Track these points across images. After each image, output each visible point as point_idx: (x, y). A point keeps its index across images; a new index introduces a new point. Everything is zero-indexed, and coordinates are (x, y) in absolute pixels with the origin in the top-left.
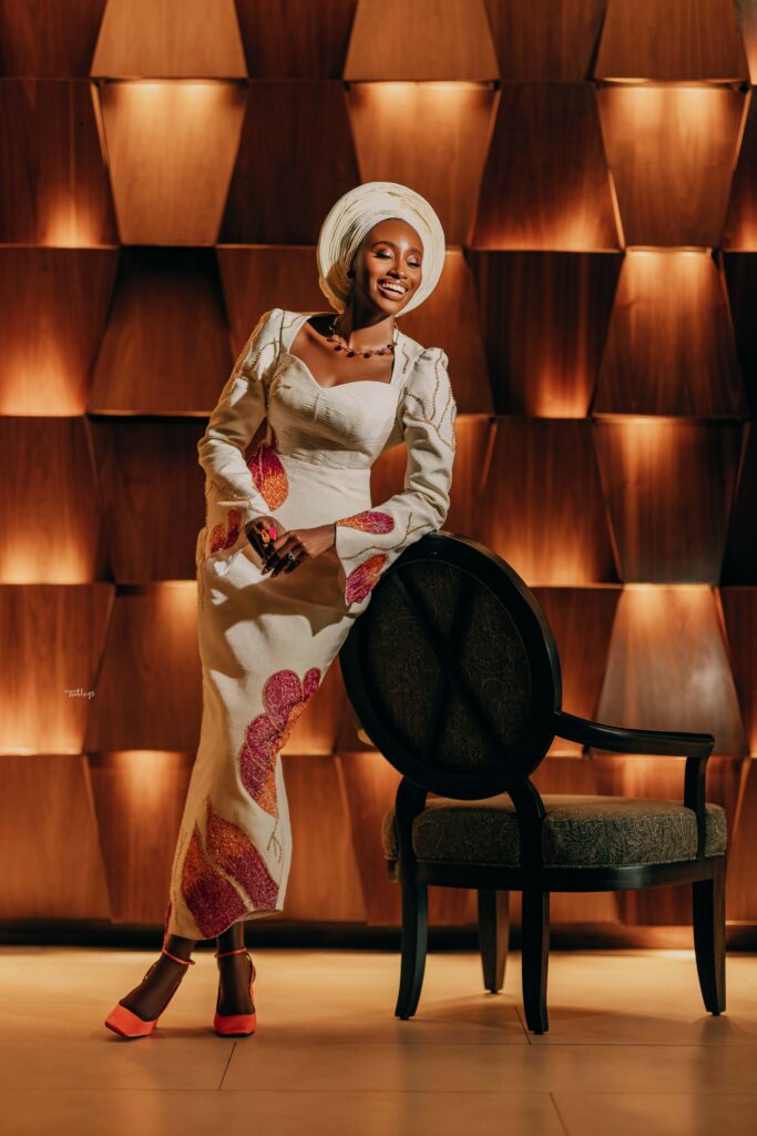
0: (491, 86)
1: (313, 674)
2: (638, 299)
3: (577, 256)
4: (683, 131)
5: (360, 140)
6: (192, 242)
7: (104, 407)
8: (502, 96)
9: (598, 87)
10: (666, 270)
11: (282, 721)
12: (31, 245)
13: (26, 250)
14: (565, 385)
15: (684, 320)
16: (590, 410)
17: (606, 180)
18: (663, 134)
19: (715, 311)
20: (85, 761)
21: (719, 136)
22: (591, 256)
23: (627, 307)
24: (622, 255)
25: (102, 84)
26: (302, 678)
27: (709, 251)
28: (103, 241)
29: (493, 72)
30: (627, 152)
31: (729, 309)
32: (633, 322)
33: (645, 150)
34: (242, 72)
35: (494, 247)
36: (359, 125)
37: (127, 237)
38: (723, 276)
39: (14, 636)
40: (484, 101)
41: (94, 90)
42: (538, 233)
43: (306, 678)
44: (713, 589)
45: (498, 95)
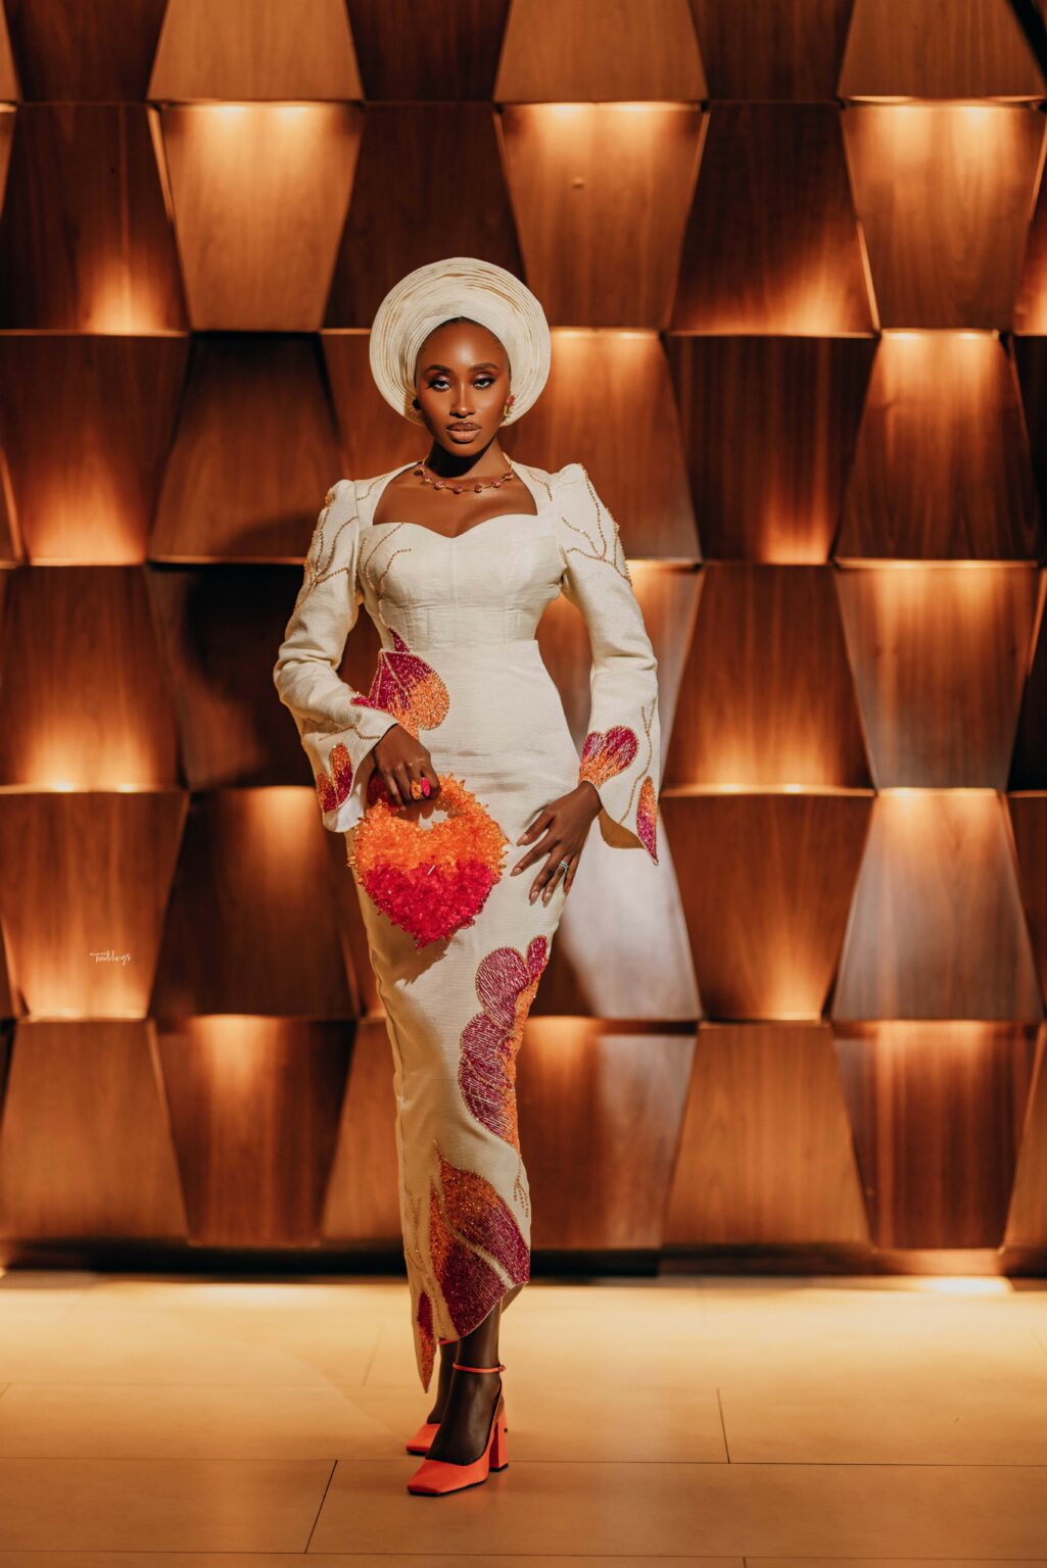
0: (697, 108)
1: (536, 946)
2: (897, 400)
3: (813, 342)
4: (961, 169)
5: (515, 181)
6: (289, 324)
7: (170, 553)
8: (711, 119)
9: (843, 107)
10: (936, 357)
11: (507, 1017)
12: (70, 332)
13: (63, 338)
14: (798, 520)
15: (960, 427)
16: (832, 553)
17: (854, 236)
18: (933, 171)
19: (1003, 414)
20: (151, 1028)
21: (1010, 174)
22: (834, 342)
23: (883, 410)
24: (877, 339)
25: (164, 107)
26: (524, 954)
27: (996, 334)
28: (168, 323)
29: (698, 87)
30: (883, 199)
31: (1022, 413)
32: (891, 430)
33: (907, 194)
34: (355, 92)
35: (702, 331)
36: (515, 162)
37: (199, 321)
38: (1013, 367)
39: (53, 862)
40: (687, 127)
41: (153, 117)
42: (760, 309)
43: (530, 953)
44: (999, 797)
45: (706, 118)
